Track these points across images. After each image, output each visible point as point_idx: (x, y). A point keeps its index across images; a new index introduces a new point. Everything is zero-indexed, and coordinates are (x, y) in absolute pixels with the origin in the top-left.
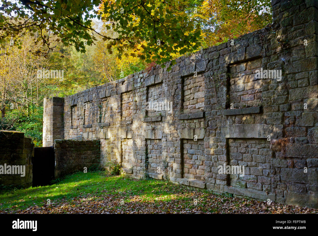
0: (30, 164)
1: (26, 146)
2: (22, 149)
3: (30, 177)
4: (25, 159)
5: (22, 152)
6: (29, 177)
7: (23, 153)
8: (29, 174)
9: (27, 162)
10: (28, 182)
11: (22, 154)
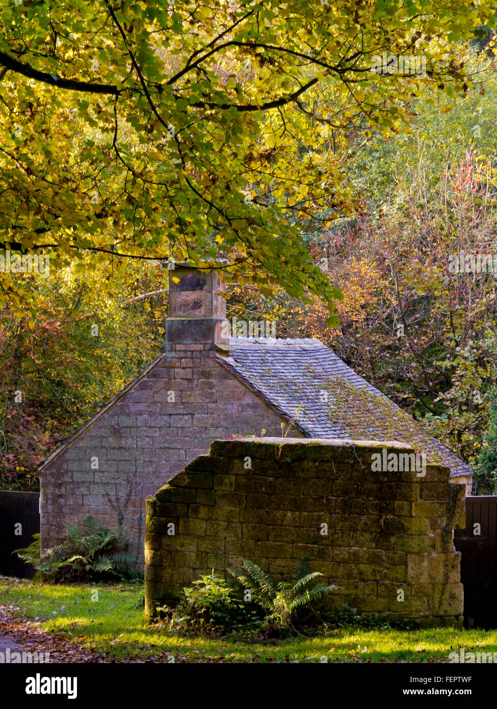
0: (445, 550)
1: (425, 492)
2: (411, 502)
3: (453, 597)
4: (421, 533)
5: (410, 511)
6: (447, 595)
7: (414, 514)
8: (445, 584)
9: (433, 546)
10: (442, 613)
11: (411, 516)
